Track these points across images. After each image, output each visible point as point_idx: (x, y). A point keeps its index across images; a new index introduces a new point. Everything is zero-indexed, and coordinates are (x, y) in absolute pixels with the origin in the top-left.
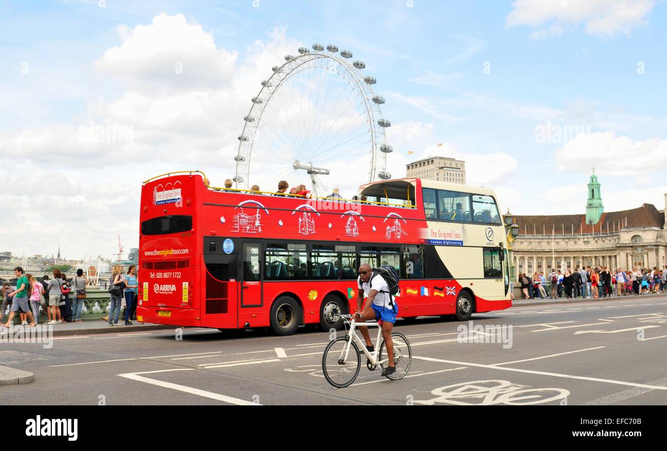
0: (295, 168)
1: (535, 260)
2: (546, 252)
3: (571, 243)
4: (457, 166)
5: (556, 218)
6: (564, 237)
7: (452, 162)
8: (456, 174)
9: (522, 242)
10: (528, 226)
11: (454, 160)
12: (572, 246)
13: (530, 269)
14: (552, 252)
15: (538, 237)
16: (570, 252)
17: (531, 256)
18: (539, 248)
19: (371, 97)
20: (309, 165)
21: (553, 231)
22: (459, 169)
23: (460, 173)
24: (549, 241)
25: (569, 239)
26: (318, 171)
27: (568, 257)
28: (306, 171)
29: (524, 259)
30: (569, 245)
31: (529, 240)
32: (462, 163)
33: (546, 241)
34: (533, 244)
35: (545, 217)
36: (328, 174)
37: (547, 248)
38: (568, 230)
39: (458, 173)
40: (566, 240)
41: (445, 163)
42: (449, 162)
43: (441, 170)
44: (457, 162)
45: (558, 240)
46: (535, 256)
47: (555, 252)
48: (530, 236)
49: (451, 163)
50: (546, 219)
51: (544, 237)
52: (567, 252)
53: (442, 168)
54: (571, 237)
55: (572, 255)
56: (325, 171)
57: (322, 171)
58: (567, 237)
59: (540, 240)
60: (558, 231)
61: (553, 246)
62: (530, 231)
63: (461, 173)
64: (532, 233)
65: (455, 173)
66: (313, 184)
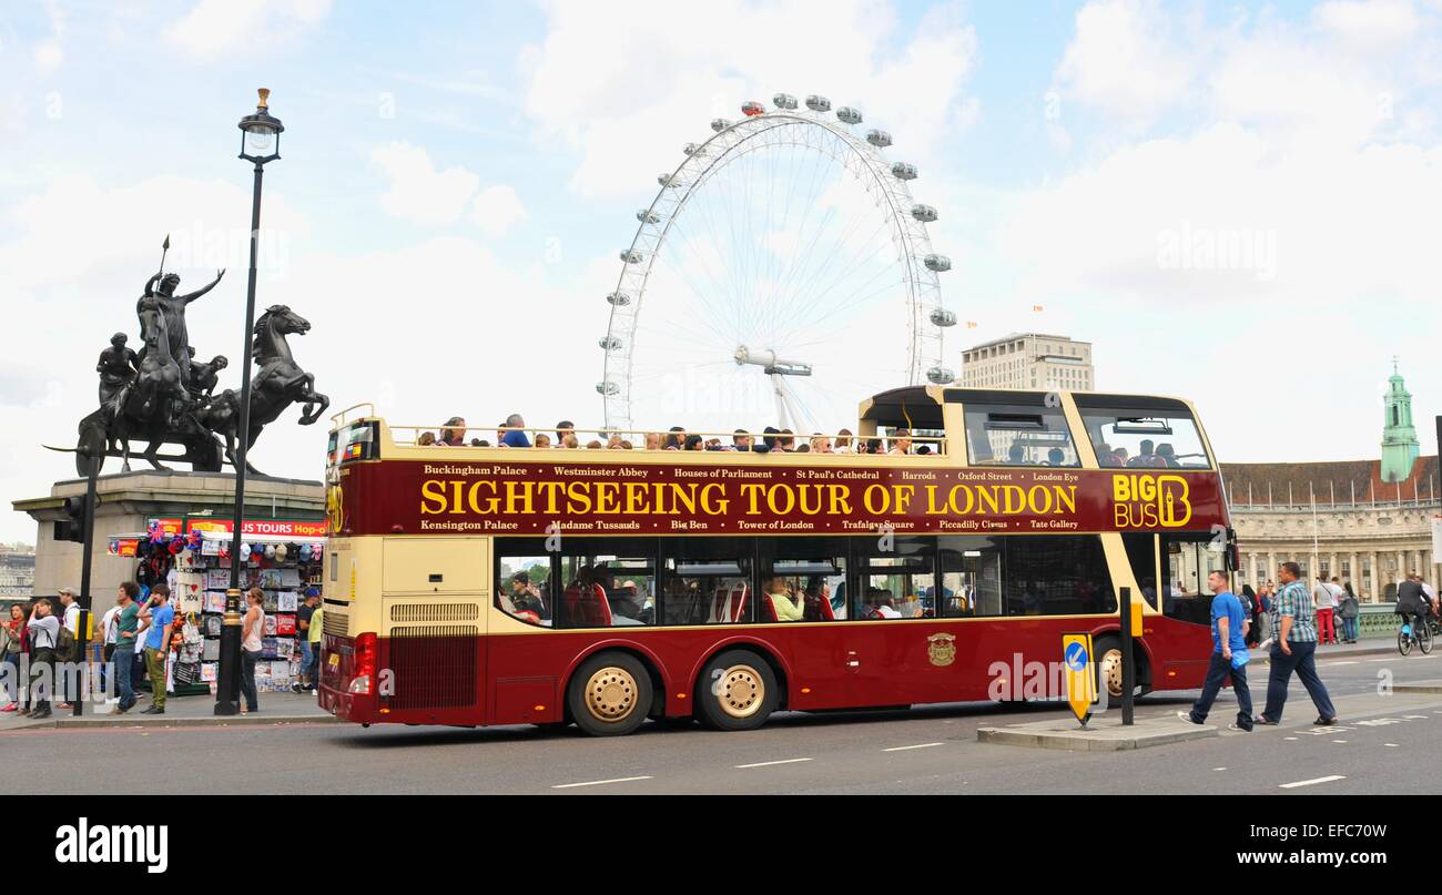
0: (740, 361)
1: (1272, 560)
2: (1296, 542)
3: (1351, 521)
4: (1074, 353)
5: (1316, 469)
6: (1333, 509)
7: (1064, 345)
8: (1074, 371)
9: (1243, 521)
10: (1255, 486)
11: (1067, 340)
12: (1351, 528)
13: (1261, 579)
14: (1313, 542)
15: (1278, 510)
16: (1348, 541)
17: (1263, 551)
18: (1280, 534)
19: (908, 207)
20: (768, 357)
21: (1313, 497)
22: (1080, 359)
23: (1079, 368)
24: (1301, 517)
25: (1344, 513)
26: (788, 368)
27: (1345, 553)
28: (763, 368)
29: (1249, 558)
30: (1346, 527)
31: (1258, 517)
32: (1086, 346)
33: (1295, 517)
34: (1267, 524)
35: (1291, 466)
36: (808, 374)
37: (1298, 534)
38: (1343, 495)
39: (1077, 369)
40: (1340, 517)
41: (1048, 347)
42: (1058, 344)
43: (1041, 365)
44: (1074, 345)
45: (1322, 517)
46: (1272, 552)
47: (1319, 542)
48: (1260, 508)
49: (1061, 348)
50: (1292, 471)
51: (1291, 510)
52: (1343, 541)
53: (1043, 358)
54: (1350, 509)
55: (1353, 549)
56: (802, 369)
57: (795, 368)
58: (1339, 508)
59: (1282, 517)
60: (1322, 496)
61: (1312, 528)
62: (1260, 497)
63: (1083, 369)
64: (1264, 500)
65: (1071, 368)
66: (779, 397)
